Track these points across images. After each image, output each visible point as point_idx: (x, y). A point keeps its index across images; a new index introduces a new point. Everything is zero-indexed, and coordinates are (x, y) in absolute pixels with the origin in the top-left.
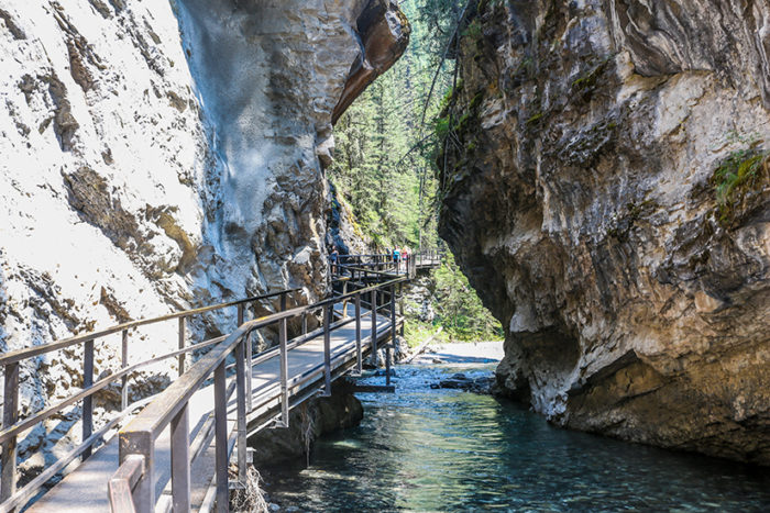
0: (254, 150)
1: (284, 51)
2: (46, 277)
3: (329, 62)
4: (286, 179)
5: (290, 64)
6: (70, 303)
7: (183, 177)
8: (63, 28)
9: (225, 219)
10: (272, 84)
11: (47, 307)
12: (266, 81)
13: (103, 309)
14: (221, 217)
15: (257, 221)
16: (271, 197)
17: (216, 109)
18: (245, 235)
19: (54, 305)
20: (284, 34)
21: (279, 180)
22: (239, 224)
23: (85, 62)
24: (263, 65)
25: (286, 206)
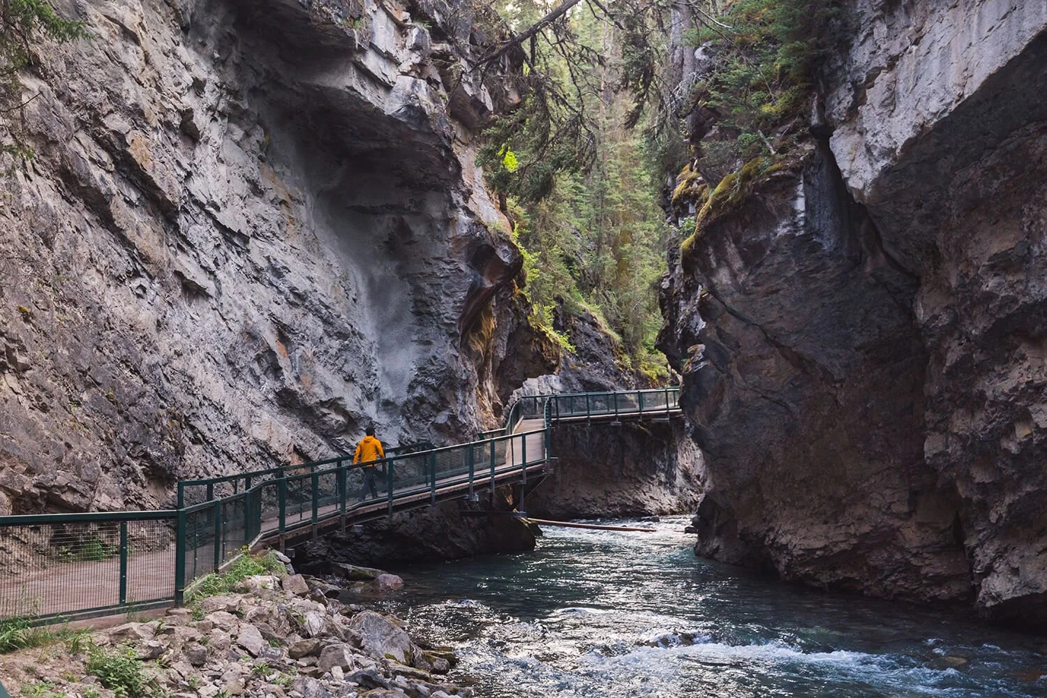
0: (404, 350)
1: (423, 285)
2: (265, 442)
3: (453, 290)
4: (425, 369)
5: (427, 292)
6: (277, 453)
7: (347, 378)
8: (274, 323)
9: (382, 397)
10: (416, 306)
11: (266, 456)
12: (412, 304)
13: (296, 457)
14: (379, 396)
15: (404, 397)
16: (415, 381)
17: (376, 327)
18: (396, 407)
19: (269, 454)
20: (422, 274)
21: (420, 369)
22: (391, 400)
23: (287, 334)
24: (409, 295)
25: (427, 386)
